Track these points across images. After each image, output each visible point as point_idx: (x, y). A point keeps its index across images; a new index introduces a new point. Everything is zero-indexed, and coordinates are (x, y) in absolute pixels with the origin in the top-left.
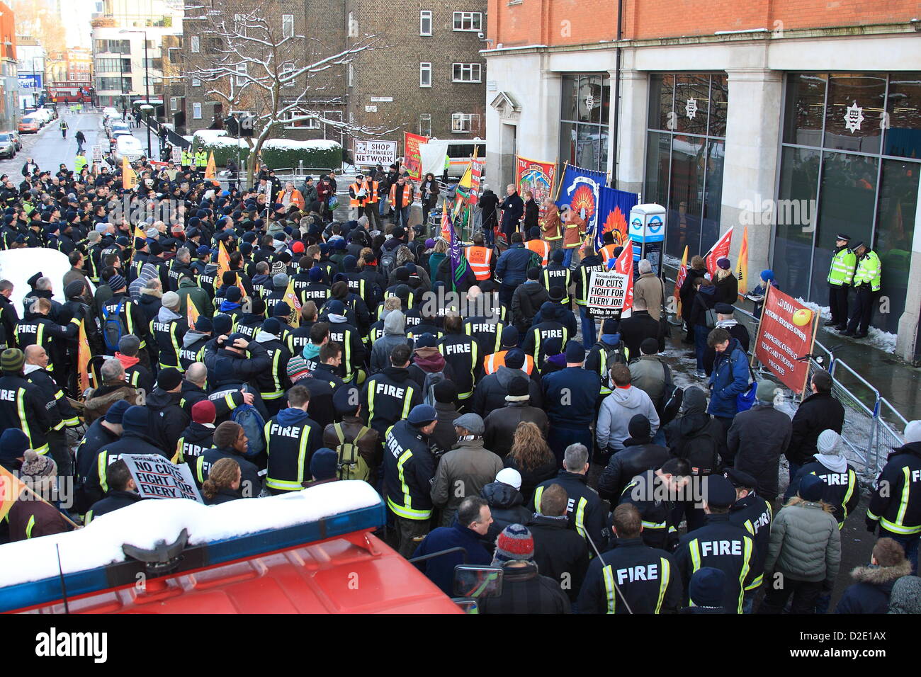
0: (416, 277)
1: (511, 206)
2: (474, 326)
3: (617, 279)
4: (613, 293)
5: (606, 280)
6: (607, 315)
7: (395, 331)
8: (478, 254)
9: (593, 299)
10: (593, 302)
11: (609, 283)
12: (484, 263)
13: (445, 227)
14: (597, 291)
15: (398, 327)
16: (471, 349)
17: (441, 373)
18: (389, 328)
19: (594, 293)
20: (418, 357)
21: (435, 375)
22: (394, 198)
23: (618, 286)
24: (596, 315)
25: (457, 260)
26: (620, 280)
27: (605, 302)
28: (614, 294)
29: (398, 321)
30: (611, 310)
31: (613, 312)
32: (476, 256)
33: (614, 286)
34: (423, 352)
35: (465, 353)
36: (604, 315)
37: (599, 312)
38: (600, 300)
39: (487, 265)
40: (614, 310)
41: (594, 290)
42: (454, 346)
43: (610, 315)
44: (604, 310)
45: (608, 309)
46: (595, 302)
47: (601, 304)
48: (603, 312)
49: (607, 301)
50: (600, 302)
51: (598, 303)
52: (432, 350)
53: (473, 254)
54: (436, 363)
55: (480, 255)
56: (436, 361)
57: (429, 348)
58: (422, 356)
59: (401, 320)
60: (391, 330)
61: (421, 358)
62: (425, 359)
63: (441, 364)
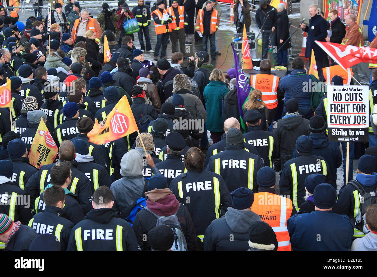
1: (313, 28)
4: (353, 108)
5: (344, 94)
6: (352, 137)
7: (132, 173)
8: (264, 82)
9: (333, 118)
10: (333, 121)
12: (271, 91)
13: (246, 53)
14: (336, 108)
15: (135, 168)
17: (174, 216)
18: (126, 169)
19: (333, 110)
20: (150, 200)
21: (167, 218)
22: (201, 24)
23: (358, 101)
24: (340, 136)
27: (347, 120)
28: (355, 110)
30: (355, 130)
31: (357, 133)
32: (262, 84)
33: (355, 100)
34: (154, 195)
35: (206, 191)
36: (348, 136)
37: (343, 133)
38: (341, 118)
39: (274, 93)
41: (333, 106)
42: (194, 184)
43: (355, 136)
44: (347, 130)
45: (352, 129)
46: (336, 122)
47: (343, 123)
48: (347, 133)
49: (349, 120)
50: (341, 121)
51: (339, 123)
52: (164, 191)
53: (259, 82)
54: (167, 205)
55: (266, 82)
56: (167, 204)
57: (160, 190)
58: (152, 200)
59: (138, 160)
60: (127, 172)
61: (152, 202)
62: (156, 202)
63: (172, 206)
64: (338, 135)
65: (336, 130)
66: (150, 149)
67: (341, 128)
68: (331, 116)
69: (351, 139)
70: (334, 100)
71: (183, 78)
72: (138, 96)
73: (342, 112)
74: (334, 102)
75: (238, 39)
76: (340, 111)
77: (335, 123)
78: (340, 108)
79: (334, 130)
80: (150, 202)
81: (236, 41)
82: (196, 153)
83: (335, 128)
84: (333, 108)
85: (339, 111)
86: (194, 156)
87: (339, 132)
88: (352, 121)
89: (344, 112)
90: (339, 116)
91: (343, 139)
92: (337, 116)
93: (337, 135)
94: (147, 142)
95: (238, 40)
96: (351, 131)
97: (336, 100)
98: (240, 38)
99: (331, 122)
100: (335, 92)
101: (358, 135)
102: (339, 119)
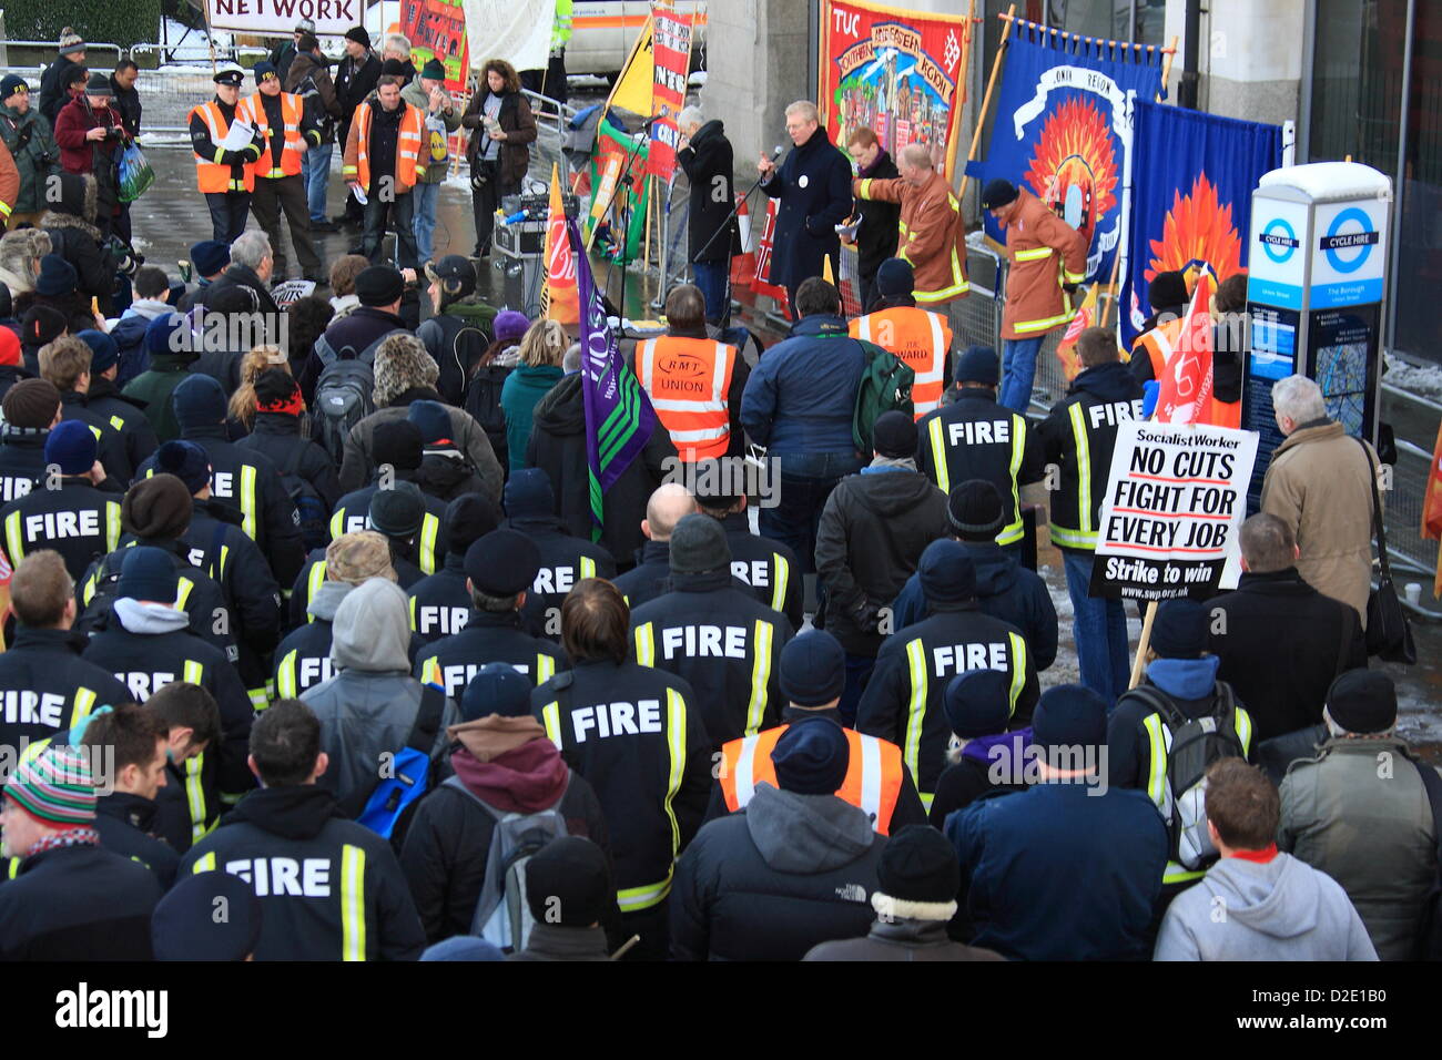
0: (450, 453)
1: (803, 181)
2: (668, 634)
3: (1216, 449)
4: (1195, 499)
5: (1171, 452)
6: (1170, 586)
7: (374, 660)
9: (1119, 524)
10: (1118, 534)
11: (1185, 464)
12: (710, 398)
13: (559, 265)
14: (1136, 494)
15: (385, 642)
16: (664, 719)
17: (551, 813)
18: (353, 648)
19: (1124, 500)
20: (468, 753)
21: (531, 822)
22: (363, 156)
23: (1215, 476)
24: (1130, 583)
25: (605, 387)
26: (1224, 451)
27: (1166, 536)
28: (1199, 506)
29: (381, 620)
30: (1183, 565)
31: (1190, 575)
32: (677, 375)
33: (1203, 474)
34: (486, 737)
35: (641, 735)
36: (1160, 584)
37: (1141, 573)
38: (1148, 527)
39: (717, 405)
40: (1194, 564)
41: (1126, 489)
42: (601, 710)
43: (1181, 583)
44: (1160, 565)
45: (1174, 563)
46: (1126, 538)
47: (1152, 542)
48: (1156, 574)
49: (1172, 534)
50: (1145, 537)
51: (1138, 540)
52: (519, 727)
53: (665, 365)
54: (532, 776)
55: (691, 367)
56: (531, 770)
57: (508, 719)
58: (480, 753)
59: (396, 616)
60: (357, 657)
61: (479, 761)
62: (493, 764)
63: (551, 780)
64: (1126, 577)
65: (1122, 561)
67: (1140, 559)
68: (1113, 519)
69: (1165, 593)
70: (1132, 469)
72: (277, 408)
73: (1154, 507)
74: (1131, 475)
76: (1147, 506)
77: (1121, 541)
78: (1152, 496)
79: (1115, 561)
80: (469, 763)
82: (601, 595)
83: (1119, 558)
84: (1124, 494)
85: (1143, 503)
86: (594, 608)
87: (1129, 568)
88: (1182, 536)
89: (1163, 508)
90: (1142, 522)
91: (1139, 593)
92: (1135, 520)
93: (1120, 577)
94: (365, 558)
96: (1172, 567)
97: (1142, 469)
99: (1109, 538)
100: (1143, 445)
101: (1192, 580)
102: (1140, 531)
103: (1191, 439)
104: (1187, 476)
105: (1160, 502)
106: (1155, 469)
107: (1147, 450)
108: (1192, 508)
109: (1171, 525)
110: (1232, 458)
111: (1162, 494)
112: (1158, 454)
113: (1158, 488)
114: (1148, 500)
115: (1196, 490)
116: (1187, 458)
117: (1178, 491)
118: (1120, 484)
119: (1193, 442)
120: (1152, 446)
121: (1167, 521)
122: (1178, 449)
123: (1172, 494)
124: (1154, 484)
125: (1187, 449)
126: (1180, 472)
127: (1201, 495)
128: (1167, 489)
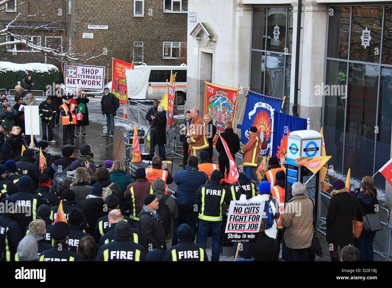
3: (255, 206)
4: (250, 218)
5: (244, 208)
6: (244, 239)
9: (231, 225)
10: (231, 228)
11: (247, 210)
14: (235, 218)
19: (232, 220)
23: (255, 212)
24: (234, 239)
26: (257, 206)
27: (243, 228)
28: (251, 220)
30: (247, 234)
31: (249, 236)
33: (252, 212)
36: (241, 239)
37: (236, 236)
38: (238, 225)
40: (250, 234)
41: (232, 217)
43: (247, 238)
44: (241, 234)
45: (245, 233)
46: (233, 228)
47: (239, 229)
48: (240, 236)
49: (244, 227)
50: (237, 228)
51: (236, 229)
55: (156, 176)
64: (233, 238)
65: (232, 234)
66: (42, 234)
67: (236, 233)
68: (229, 224)
69: (243, 241)
70: (234, 212)
71: (85, 171)
72: (43, 185)
73: (240, 221)
74: (234, 214)
75: (130, 134)
76: (238, 221)
77: (231, 229)
78: (239, 218)
79: (230, 234)
81: (127, 136)
82: (88, 242)
83: (231, 233)
84: (232, 218)
85: (237, 220)
86: (86, 244)
87: (233, 235)
88: (247, 227)
89: (242, 221)
90: (236, 224)
91: (236, 241)
92: (235, 224)
93: (231, 238)
94: (40, 227)
95: (129, 136)
96: (244, 234)
97: (236, 212)
98: (131, 134)
99: (228, 229)
100: (237, 206)
101: (250, 238)
102: (236, 226)
103: (249, 204)
104: (248, 213)
105: (241, 220)
106: (240, 212)
107: (238, 207)
108: (249, 220)
109: (244, 224)
110: (259, 208)
111: (241, 218)
112: (240, 208)
113: (241, 216)
114: (238, 219)
115: (250, 216)
116: (248, 209)
117: (245, 217)
118: (231, 216)
119: (249, 205)
120: (239, 206)
121: (243, 224)
122: (246, 207)
123: (244, 218)
124: (239, 215)
125: (248, 207)
126: (246, 212)
127: (251, 217)
128: (243, 216)
